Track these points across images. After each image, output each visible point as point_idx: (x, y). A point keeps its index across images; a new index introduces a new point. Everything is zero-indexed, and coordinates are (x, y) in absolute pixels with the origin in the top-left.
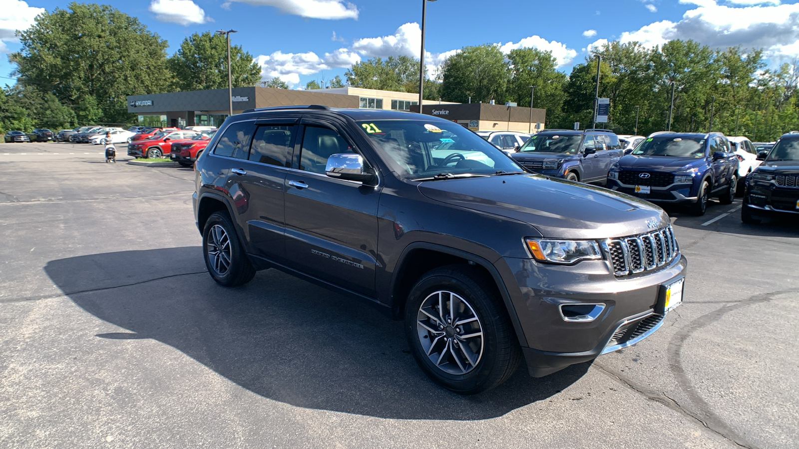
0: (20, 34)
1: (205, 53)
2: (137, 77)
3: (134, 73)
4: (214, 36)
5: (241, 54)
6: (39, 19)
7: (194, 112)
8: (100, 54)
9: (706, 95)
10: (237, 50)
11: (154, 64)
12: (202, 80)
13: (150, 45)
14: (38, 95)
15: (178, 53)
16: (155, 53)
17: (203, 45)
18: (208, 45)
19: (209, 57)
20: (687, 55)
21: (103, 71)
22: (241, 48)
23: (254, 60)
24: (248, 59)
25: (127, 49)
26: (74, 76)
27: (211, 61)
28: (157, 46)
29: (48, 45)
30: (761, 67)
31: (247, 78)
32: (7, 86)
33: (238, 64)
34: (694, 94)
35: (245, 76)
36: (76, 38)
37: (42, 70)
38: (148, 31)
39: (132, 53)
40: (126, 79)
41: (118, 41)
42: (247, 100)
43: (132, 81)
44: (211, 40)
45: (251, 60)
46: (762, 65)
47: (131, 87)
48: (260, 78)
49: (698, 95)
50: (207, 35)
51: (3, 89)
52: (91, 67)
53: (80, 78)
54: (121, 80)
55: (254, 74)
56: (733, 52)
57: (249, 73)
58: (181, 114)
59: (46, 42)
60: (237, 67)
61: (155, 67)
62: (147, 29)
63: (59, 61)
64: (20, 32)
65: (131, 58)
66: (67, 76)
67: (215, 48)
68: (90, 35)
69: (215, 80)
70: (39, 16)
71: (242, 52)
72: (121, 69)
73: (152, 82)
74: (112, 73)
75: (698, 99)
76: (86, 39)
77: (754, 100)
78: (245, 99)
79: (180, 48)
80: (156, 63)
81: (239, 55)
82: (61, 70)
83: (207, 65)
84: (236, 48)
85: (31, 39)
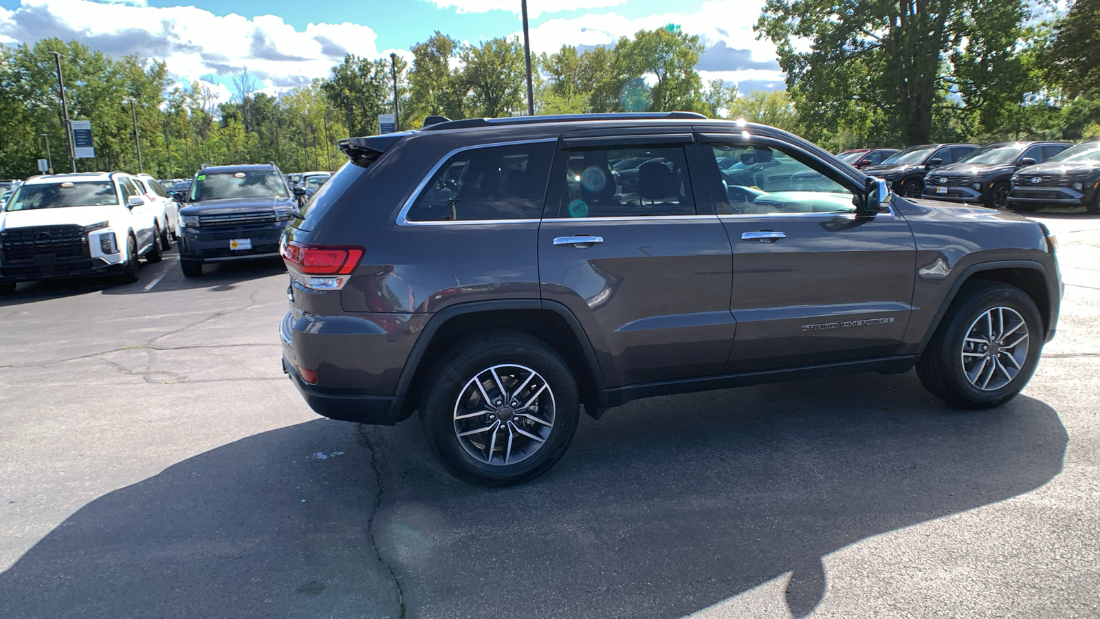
9: (114, 118)
20: (74, 61)
30: (169, 84)
34: (100, 117)
46: (170, 82)
49: (106, 119)
56: (131, 62)
75: (106, 124)
77: (172, 125)
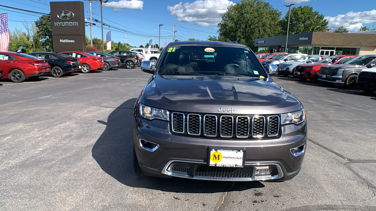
0: (222, 15)
1: (298, 16)
2: (264, 30)
3: (263, 28)
4: (304, 7)
5: (318, 15)
6: (229, 8)
7: (281, 45)
8: (250, 21)
10: (316, 13)
11: (273, 23)
12: (294, 30)
13: (273, 15)
14: (224, 39)
15: (285, 17)
16: (275, 19)
17: (297, 13)
18: (299, 12)
19: (300, 18)
21: (250, 28)
22: (318, 12)
23: (325, 18)
24: (321, 17)
25: (262, 17)
26: (238, 31)
27: (300, 20)
28: (276, 15)
29: (231, 19)
31: (319, 28)
32: (214, 36)
33: (315, 21)
35: (318, 27)
36: (242, 14)
37: (227, 29)
38: (273, 8)
39: (264, 19)
40: (259, 31)
41: (258, 14)
42: (308, 39)
43: (262, 32)
44: (302, 10)
45: (323, 18)
47: (261, 34)
48: (327, 27)
50: (299, 8)
51: (212, 37)
52: (246, 26)
53: (241, 32)
54: (257, 32)
55: (324, 25)
57: (321, 25)
58: (275, 47)
59: (230, 17)
60: (314, 23)
61: (274, 25)
62: (273, 7)
63: (233, 25)
64: (222, 14)
65: (263, 22)
66: (236, 31)
67: (303, 14)
68: (247, 13)
69: (301, 29)
70: (229, 7)
71: (319, 14)
72: (258, 27)
73: (271, 32)
74: (254, 29)
76: (245, 15)
78: (307, 39)
79: (286, 15)
80: (274, 23)
81: (317, 16)
82: (234, 29)
83: (298, 22)
84: (315, 13)
85: (225, 17)
